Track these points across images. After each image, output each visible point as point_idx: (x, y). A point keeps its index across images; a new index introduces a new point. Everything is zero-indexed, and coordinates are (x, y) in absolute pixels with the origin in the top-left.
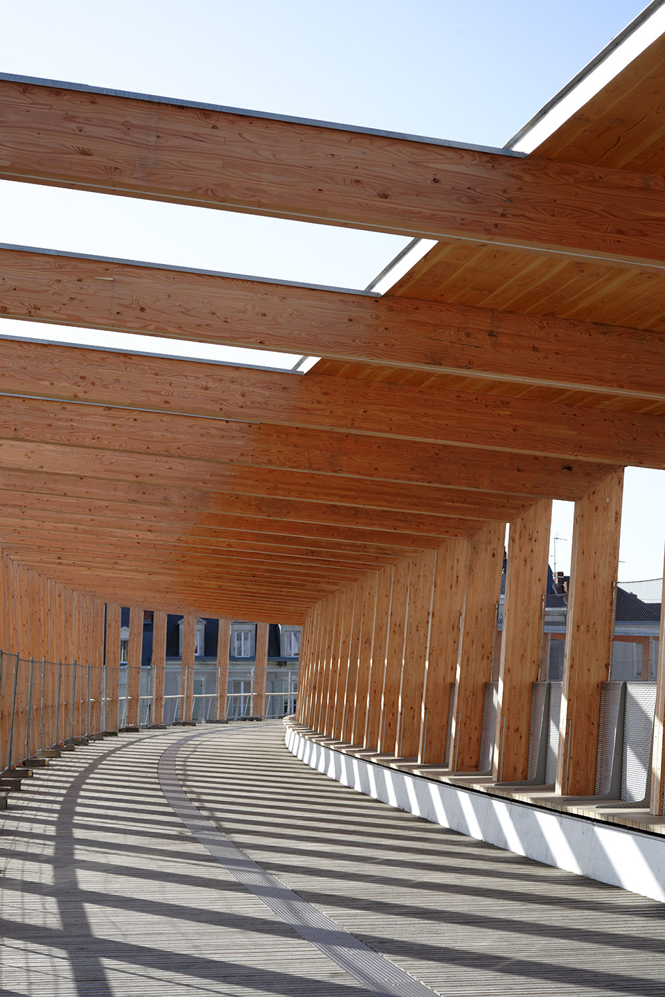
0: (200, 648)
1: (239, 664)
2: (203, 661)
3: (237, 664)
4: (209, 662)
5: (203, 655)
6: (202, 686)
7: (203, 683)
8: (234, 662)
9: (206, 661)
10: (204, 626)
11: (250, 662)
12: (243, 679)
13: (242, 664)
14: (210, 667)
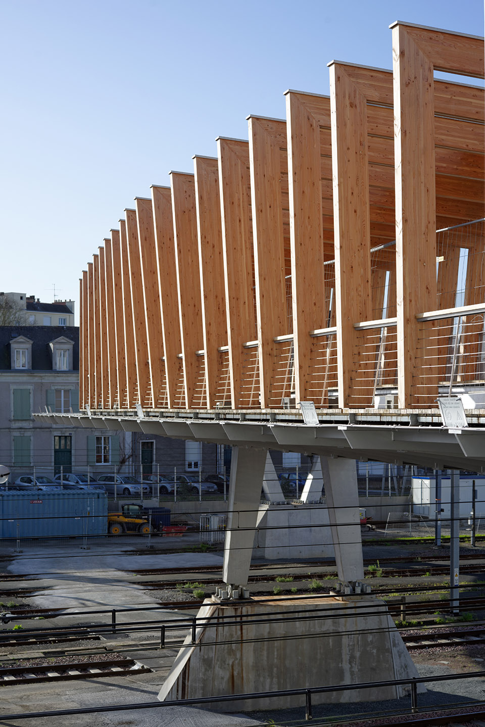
0: (28, 363)
1: (60, 376)
2: (31, 373)
3: (58, 376)
4: (35, 375)
5: (31, 368)
6: (30, 393)
7: (31, 391)
8: (56, 375)
9: (34, 373)
10: (31, 345)
11: (69, 375)
12: (63, 388)
13: (62, 376)
14: (36, 378)
